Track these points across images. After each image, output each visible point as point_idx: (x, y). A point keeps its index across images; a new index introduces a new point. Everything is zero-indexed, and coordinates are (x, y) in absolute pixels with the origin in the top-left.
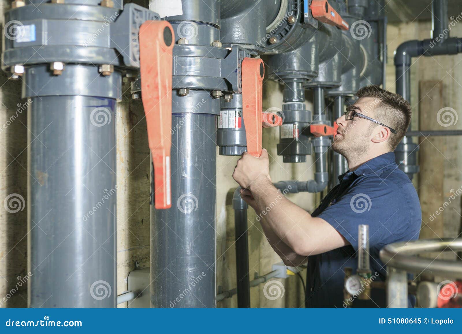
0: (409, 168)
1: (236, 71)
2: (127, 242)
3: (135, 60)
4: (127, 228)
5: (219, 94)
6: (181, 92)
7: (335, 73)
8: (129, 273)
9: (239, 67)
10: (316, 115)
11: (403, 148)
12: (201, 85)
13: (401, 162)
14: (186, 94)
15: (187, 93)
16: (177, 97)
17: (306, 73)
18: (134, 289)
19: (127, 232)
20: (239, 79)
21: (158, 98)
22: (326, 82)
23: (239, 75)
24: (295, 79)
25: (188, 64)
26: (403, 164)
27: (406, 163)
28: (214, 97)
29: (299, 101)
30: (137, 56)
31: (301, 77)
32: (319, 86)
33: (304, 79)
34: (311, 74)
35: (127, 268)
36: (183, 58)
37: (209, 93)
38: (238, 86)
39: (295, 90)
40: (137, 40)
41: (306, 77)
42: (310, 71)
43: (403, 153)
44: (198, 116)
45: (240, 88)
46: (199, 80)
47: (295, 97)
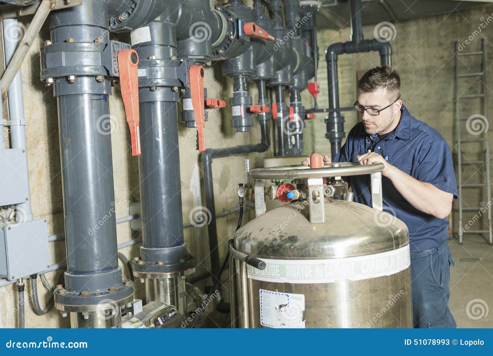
0: (339, 135)
1: (185, 74)
2: (128, 184)
3: (116, 72)
4: (127, 175)
5: (176, 88)
6: (152, 89)
7: (272, 69)
8: (130, 204)
9: (187, 72)
10: (260, 100)
11: (333, 120)
12: (164, 83)
13: (333, 130)
14: (155, 90)
15: (156, 89)
16: (150, 91)
17: (246, 71)
18: (134, 214)
19: (127, 178)
20: (187, 79)
21: (130, 93)
22: (265, 76)
23: (187, 76)
24: (240, 76)
25: (155, 71)
26: (334, 132)
27: (336, 131)
28: (173, 91)
29: (244, 90)
30: (117, 70)
31: (244, 74)
32: (261, 79)
33: (247, 75)
34: (250, 71)
35: (129, 201)
36: (153, 68)
37: (170, 88)
38: (187, 83)
39: (241, 83)
40: (117, 61)
41: (247, 74)
42: (250, 69)
43: (334, 123)
44: (164, 103)
45: (188, 84)
46: (163, 81)
47: (241, 88)
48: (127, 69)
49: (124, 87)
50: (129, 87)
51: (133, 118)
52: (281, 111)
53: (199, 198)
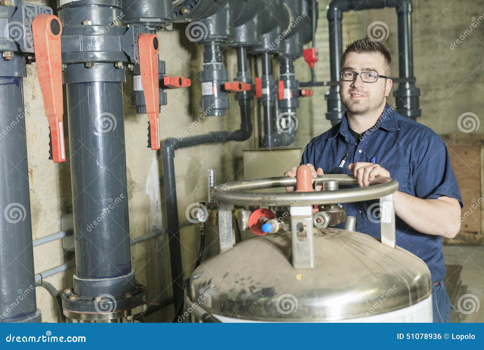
1: (133, 46)
2: (59, 190)
3: (29, 47)
4: (58, 177)
5: (120, 65)
6: (87, 65)
7: (255, 33)
8: (62, 216)
9: (135, 42)
10: (240, 72)
11: (336, 96)
12: (104, 58)
13: (335, 109)
14: (91, 67)
15: (92, 65)
16: (85, 68)
17: (220, 36)
18: (66, 229)
19: (58, 182)
20: (135, 52)
22: (246, 42)
23: (135, 48)
24: (213, 42)
25: (92, 41)
26: (337, 112)
27: (339, 110)
28: (117, 68)
29: (217, 62)
30: (31, 44)
31: (217, 40)
32: (240, 46)
33: (221, 42)
34: (226, 37)
35: (60, 211)
37: (113, 64)
38: (135, 58)
39: (213, 52)
40: (31, 32)
41: (222, 40)
42: (225, 34)
43: (336, 101)
44: (104, 84)
45: (137, 59)
46: (103, 55)
47: (214, 58)
48: (45, 44)
49: (42, 67)
50: (48, 68)
51: (53, 111)
52: (268, 87)
53: (157, 202)
